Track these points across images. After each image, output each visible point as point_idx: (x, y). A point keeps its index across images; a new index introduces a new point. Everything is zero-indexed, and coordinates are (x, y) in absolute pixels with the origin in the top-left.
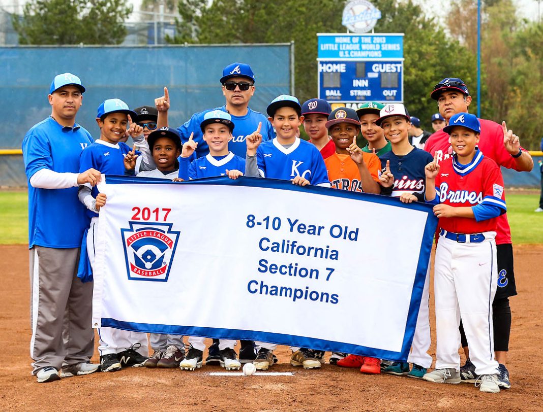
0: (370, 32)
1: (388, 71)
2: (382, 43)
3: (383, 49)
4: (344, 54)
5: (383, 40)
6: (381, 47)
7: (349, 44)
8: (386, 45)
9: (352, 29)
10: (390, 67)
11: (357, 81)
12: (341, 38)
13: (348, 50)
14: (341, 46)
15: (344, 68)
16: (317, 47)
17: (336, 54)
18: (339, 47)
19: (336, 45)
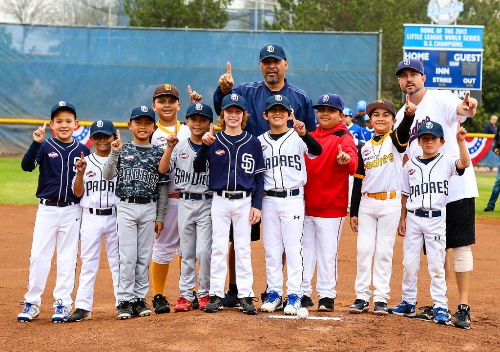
0: (453, 23)
1: (468, 60)
2: (464, 35)
3: (464, 40)
4: (428, 43)
5: (464, 32)
6: (462, 38)
7: (433, 34)
8: (467, 36)
9: (436, 21)
10: (471, 56)
11: (439, 69)
12: (426, 28)
13: (431, 40)
14: (425, 36)
15: (428, 56)
16: (403, 37)
17: (421, 43)
18: (423, 37)
19: (421, 35)
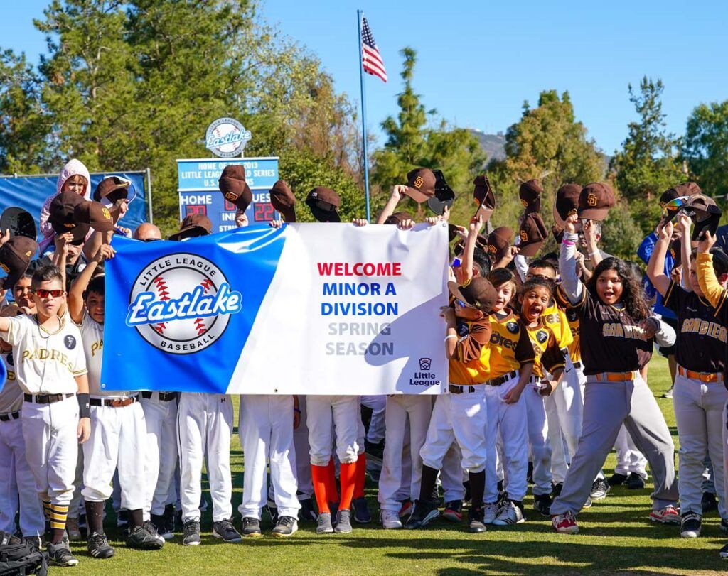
0: (240, 156)
1: (262, 201)
2: (254, 169)
3: (255, 175)
4: (210, 183)
5: (254, 165)
6: (253, 174)
7: (215, 171)
8: (259, 171)
9: (218, 154)
10: (265, 196)
11: (230, 219)
12: (205, 164)
13: (213, 178)
14: (205, 173)
15: (210, 199)
16: (174, 177)
17: (200, 182)
18: (202, 175)
19: (199, 173)
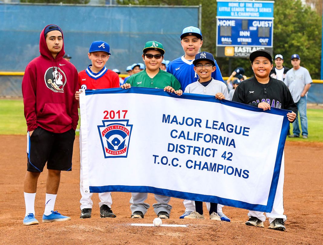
1: (263, 26)
2: (260, 8)
4: (234, 14)
5: (260, 5)
6: (259, 10)
7: (238, 7)
8: (262, 9)
10: (265, 23)
11: (242, 32)
12: (232, 3)
13: (237, 12)
14: (232, 9)
15: (234, 23)
16: (216, 9)
17: (229, 14)
18: (231, 9)
19: (229, 8)
